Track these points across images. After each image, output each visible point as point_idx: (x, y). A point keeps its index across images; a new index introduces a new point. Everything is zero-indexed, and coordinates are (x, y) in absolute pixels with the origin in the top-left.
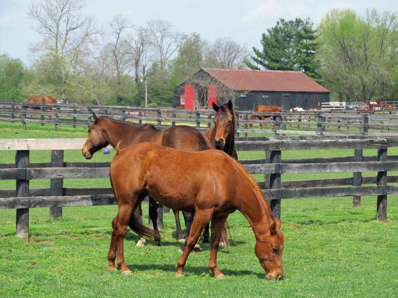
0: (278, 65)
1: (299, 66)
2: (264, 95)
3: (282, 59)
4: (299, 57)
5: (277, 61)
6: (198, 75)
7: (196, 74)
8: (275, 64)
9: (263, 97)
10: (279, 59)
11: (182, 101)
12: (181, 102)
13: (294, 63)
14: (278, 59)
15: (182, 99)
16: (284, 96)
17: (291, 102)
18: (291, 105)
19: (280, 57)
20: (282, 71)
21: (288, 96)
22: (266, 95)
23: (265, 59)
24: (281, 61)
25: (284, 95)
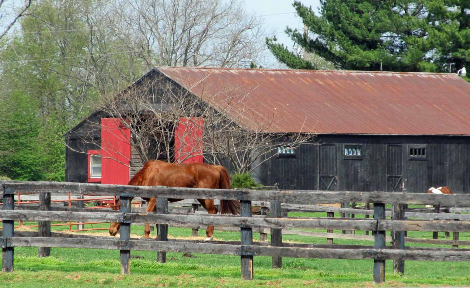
0: (372, 55)
1: (438, 57)
2: (347, 147)
3: (385, 37)
4: (439, 29)
5: (372, 45)
6: (146, 89)
7: (139, 83)
8: (364, 53)
9: (346, 153)
10: (376, 37)
11: (95, 168)
12: (91, 171)
13: (425, 50)
14: (371, 36)
15: (92, 164)
16: (408, 150)
17: (430, 168)
18: (430, 177)
19: (379, 32)
20: (398, 75)
21: (421, 151)
22: (353, 147)
23: (333, 40)
24: (381, 42)
25: (407, 147)
